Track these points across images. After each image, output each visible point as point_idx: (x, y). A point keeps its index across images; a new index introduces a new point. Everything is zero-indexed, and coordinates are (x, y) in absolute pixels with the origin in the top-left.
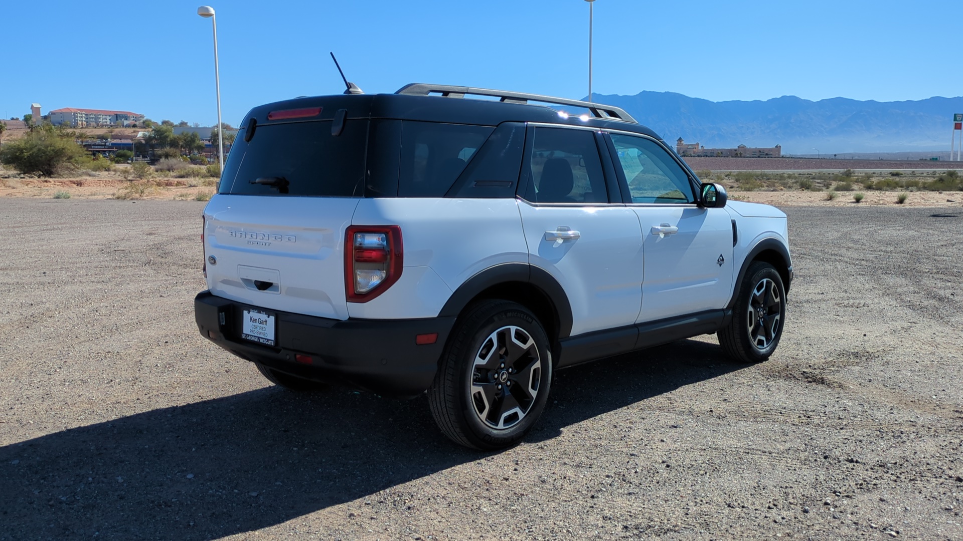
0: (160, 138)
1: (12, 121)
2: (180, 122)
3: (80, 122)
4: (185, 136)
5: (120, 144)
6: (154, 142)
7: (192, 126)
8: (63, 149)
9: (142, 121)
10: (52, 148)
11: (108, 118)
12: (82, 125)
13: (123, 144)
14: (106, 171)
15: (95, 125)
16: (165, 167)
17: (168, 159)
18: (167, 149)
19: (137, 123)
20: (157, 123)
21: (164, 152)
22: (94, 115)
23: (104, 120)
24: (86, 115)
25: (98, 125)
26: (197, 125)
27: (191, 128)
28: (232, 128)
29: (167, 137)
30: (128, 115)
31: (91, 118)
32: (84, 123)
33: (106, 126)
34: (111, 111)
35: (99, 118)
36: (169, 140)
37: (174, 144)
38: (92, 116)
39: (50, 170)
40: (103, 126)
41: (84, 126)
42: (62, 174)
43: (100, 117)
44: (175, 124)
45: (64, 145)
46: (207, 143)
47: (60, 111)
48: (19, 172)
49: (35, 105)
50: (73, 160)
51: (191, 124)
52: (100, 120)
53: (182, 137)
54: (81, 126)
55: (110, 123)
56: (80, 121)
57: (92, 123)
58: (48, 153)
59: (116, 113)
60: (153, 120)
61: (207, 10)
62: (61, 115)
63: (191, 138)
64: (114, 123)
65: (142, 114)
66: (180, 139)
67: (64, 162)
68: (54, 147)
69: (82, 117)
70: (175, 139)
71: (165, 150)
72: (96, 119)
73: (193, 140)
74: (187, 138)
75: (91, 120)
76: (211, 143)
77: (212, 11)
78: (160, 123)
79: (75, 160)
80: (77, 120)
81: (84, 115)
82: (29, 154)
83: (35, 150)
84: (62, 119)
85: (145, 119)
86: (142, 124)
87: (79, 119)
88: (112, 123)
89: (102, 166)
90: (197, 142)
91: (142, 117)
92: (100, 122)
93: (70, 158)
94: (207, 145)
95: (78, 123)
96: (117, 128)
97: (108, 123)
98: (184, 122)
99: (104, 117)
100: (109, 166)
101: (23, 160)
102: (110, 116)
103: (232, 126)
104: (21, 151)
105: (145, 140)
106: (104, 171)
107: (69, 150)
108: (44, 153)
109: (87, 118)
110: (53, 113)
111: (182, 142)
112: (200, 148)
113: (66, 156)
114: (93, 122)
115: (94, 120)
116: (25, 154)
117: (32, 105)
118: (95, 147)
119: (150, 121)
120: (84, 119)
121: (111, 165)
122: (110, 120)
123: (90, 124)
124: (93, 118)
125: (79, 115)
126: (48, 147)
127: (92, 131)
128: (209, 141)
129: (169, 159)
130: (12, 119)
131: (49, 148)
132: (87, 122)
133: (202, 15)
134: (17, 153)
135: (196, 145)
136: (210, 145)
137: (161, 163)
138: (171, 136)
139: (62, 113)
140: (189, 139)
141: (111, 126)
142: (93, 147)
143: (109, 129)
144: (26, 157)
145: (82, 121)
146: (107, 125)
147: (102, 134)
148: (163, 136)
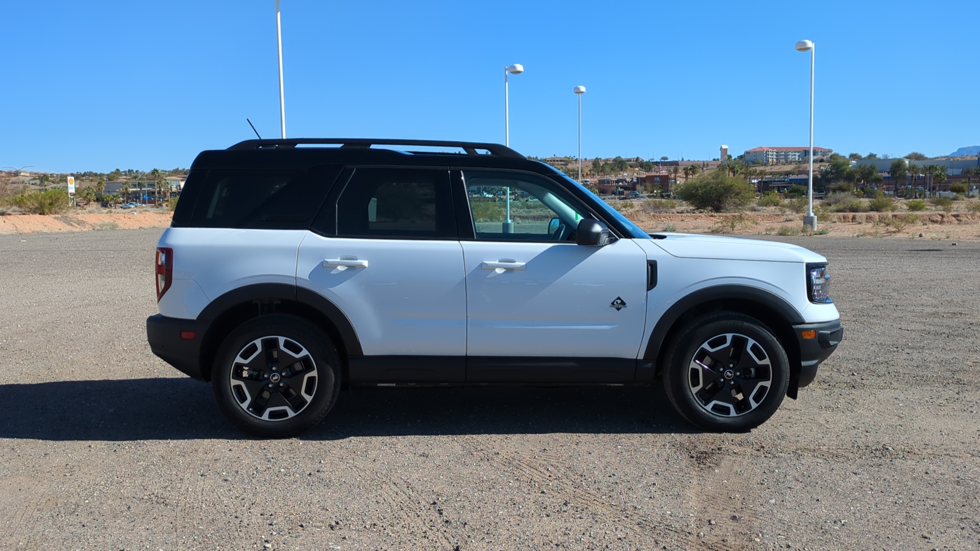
0: (837, 172)
1: (715, 162)
2: (868, 154)
3: (770, 160)
4: (862, 169)
5: (796, 180)
6: (830, 176)
7: (882, 158)
8: (731, 186)
9: (829, 156)
10: (722, 185)
11: (797, 154)
12: (773, 162)
13: (799, 179)
14: (775, 206)
15: (784, 162)
16: (832, 200)
17: (835, 192)
18: (842, 183)
19: (825, 158)
20: (844, 156)
21: (838, 186)
22: (785, 152)
23: (793, 157)
24: (777, 152)
25: (787, 162)
26: (886, 156)
27: (879, 159)
28: (927, 158)
29: (843, 171)
30: (817, 151)
31: (781, 155)
32: (775, 160)
33: (794, 162)
34: (800, 148)
35: (789, 155)
36: (845, 173)
37: (850, 177)
38: (782, 153)
39: (719, 206)
40: (791, 163)
41: (774, 164)
42: (728, 209)
43: (789, 153)
44: (863, 157)
45: (732, 182)
46: (886, 175)
47: (754, 151)
48: (694, 208)
49: (724, 147)
50: (739, 196)
51: (880, 156)
52: (789, 157)
53: (858, 170)
54: (771, 164)
55: (799, 159)
56: (771, 158)
57: (781, 160)
58: (718, 190)
59: (804, 149)
60: (841, 154)
61: (805, 43)
62: (755, 154)
63: (869, 170)
64: (802, 159)
65: (831, 148)
66: (856, 172)
67: (731, 198)
68: (725, 184)
69: (773, 155)
70: (851, 172)
71: (839, 183)
72: (786, 156)
73: (871, 173)
74: (864, 170)
75: (781, 157)
76: (890, 175)
77: (810, 44)
78: (847, 157)
79: (742, 196)
80: (769, 158)
81: (775, 153)
82: (703, 191)
83: (709, 187)
84: (755, 158)
85: (833, 153)
86: (829, 159)
87: (770, 157)
88: (800, 159)
89: (771, 201)
90: (875, 174)
91: (830, 151)
92: (789, 158)
93: (737, 194)
94: (885, 178)
95: (768, 161)
96: (804, 163)
97: (797, 159)
98: (872, 154)
99: (793, 153)
100: (778, 201)
101: (698, 197)
102: (799, 152)
103: (926, 156)
104: (696, 189)
105: (822, 175)
106: (773, 206)
107: (736, 187)
108: (715, 190)
109: (777, 156)
110: (747, 153)
111: (859, 175)
112: (878, 181)
113: (734, 192)
114: (782, 158)
115: (783, 157)
116: (700, 191)
117: (721, 147)
118: (775, 183)
119: (838, 155)
120: (775, 157)
121: (780, 200)
122: (799, 156)
123: (780, 161)
124: (782, 155)
125: (770, 153)
126: (719, 184)
127: (781, 168)
128: (889, 173)
129: (837, 193)
130: (714, 160)
131: (719, 186)
132: (777, 159)
133: (800, 49)
134: (693, 190)
135: (873, 177)
136: (889, 177)
137: (828, 197)
138: (848, 170)
139: (755, 153)
140: (867, 171)
141: (799, 162)
142: (773, 183)
143: (796, 165)
144: (700, 194)
145: (773, 158)
146: (796, 161)
147: (790, 170)
148: (839, 170)
